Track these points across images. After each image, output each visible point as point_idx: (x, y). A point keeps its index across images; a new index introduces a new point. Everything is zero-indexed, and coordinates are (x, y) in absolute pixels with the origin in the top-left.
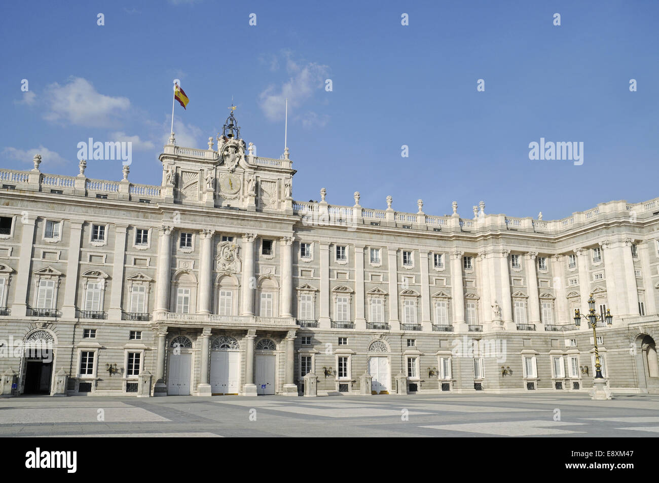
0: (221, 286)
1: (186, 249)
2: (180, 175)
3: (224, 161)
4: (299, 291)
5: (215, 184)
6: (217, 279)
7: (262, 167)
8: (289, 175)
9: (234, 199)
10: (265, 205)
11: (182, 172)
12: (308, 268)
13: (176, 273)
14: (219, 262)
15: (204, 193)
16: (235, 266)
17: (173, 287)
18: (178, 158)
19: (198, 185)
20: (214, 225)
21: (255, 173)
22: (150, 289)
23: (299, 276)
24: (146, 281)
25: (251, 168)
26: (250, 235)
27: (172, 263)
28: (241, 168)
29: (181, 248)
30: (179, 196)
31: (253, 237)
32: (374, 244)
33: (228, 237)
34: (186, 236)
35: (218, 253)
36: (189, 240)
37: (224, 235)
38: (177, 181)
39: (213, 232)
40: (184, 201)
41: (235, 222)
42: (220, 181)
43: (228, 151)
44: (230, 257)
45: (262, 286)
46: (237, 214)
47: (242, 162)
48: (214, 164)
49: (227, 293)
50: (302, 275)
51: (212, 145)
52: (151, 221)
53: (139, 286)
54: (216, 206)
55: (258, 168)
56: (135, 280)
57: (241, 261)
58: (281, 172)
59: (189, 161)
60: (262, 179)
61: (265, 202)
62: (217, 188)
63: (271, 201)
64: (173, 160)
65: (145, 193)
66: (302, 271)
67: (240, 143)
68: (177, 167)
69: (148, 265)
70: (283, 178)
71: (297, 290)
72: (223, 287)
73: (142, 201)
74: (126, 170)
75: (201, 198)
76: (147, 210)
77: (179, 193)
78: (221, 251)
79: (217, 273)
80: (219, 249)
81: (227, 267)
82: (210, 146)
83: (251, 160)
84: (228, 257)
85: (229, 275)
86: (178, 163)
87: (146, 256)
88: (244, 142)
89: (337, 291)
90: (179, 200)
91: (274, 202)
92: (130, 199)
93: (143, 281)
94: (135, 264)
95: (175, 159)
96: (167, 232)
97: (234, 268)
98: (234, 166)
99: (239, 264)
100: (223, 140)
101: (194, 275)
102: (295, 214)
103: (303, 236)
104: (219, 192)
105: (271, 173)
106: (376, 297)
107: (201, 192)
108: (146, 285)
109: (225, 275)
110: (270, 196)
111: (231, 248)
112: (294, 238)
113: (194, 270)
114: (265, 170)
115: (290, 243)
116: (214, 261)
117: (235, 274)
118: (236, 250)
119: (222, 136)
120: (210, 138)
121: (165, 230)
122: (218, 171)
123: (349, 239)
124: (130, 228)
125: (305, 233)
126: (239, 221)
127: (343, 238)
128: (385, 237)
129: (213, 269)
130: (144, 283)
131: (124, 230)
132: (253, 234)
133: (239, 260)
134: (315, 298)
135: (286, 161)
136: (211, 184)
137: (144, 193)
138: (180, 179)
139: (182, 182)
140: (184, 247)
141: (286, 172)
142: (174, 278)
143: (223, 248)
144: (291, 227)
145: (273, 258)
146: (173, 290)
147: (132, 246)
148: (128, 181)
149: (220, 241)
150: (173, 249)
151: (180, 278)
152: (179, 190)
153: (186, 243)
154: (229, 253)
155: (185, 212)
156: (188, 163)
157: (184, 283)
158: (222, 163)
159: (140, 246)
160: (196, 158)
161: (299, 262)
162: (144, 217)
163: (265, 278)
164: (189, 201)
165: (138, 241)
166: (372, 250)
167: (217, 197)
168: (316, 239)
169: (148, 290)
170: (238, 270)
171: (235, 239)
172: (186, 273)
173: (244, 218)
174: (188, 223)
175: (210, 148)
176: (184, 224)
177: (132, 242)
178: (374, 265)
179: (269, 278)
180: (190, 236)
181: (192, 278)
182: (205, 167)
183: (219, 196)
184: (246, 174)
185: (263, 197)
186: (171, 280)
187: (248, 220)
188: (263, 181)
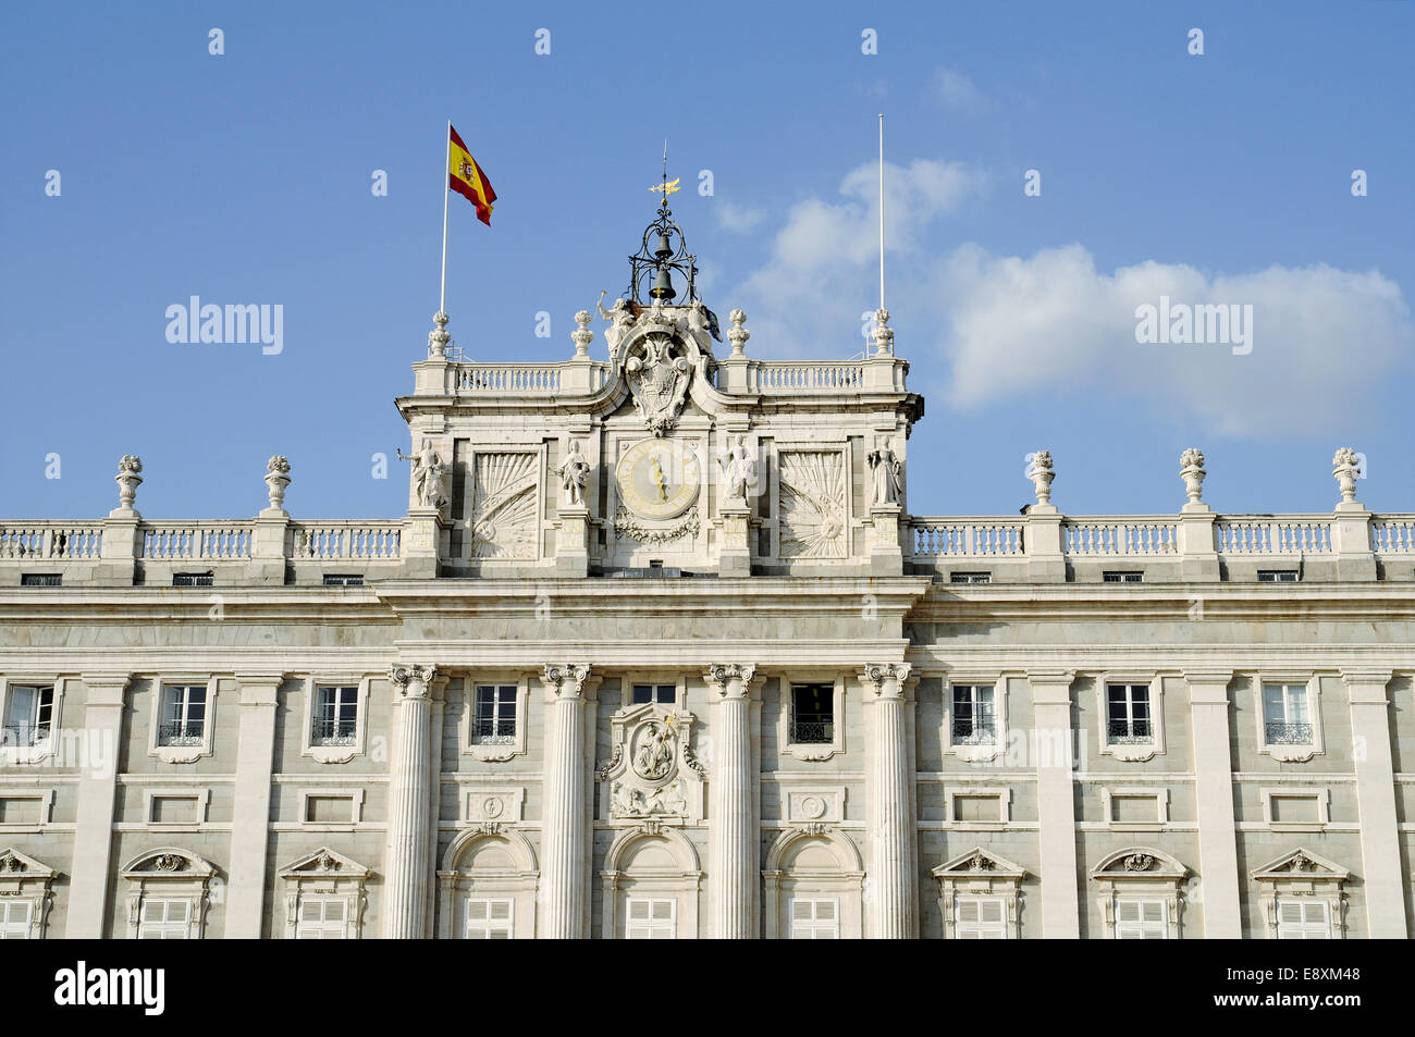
0: (632, 881)
1: (494, 746)
2: (470, 468)
3: (630, 396)
4: (948, 885)
5: (601, 487)
6: (613, 853)
7: (776, 398)
8: (891, 415)
9: (677, 535)
10: (801, 546)
11: (478, 456)
12: (986, 784)
13: (458, 841)
14: (619, 786)
15: (557, 526)
16: (682, 796)
17: (445, 895)
18: (456, 408)
19: (536, 499)
20: (587, 646)
21: (752, 426)
22: (364, 908)
23: (948, 822)
24: (347, 879)
25: (735, 408)
26: (727, 672)
27: (438, 801)
28: (701, 412)
29: (473, 742)
30: (466, 549)
31: (739, 677)
32: (1277, 664)
33: (654, 687)
34: (496, 695)
35: (615, 753)
36: (508, 711)
37: (639, 679)
38: (457, 491)
39: (581, 674)
40: (486, 565)
41: (671, 624)
42: (622, 474)
43: (643, 355)
44: (658, 763)
45: (795, 872)
46: (668, 592)
47: (702, 391)
48: (592, 410)
49: (656, 906)
50: (958, 817)
51: (588, 340)
52: (362, 653)
53: (323, 900)
54: (595, 572)
55: (760, 406)
56: (310, 879)
57: (702, 776)
58: (857, 409)
59: (499, 411)
60: (783, 447)
61: (800, 533)
62: (610, 501)
63: (823, 530)
64: (440, 418)
65: (346, 549)
66: (957, 799)
67: (693, 320)
68: (457, 441)
69: (355, 817)
70: (869, 433)
71: (940, 879)
72: (639, 886)
73: (331, 580)
74: (276, 473)
75: (547, 546)
76: (348, 612)
77: (467, 538)
78: (625, 741)
79: (611, 830)
80: (616, 735)
81: (651, 804)
82: (579, 344)
83: (736, 378)
84: (651, 764)
85: (659, 836)
86: (461, 426)
87: (348, 785)
88: (706, 312)
89: (1112, 874)
90: (466, 565)
91: (835, 533)
92: (290, 576)
93: (338, 880)
94: (310, 817)
95: (447, 411)
96: (415, 689)
97: (678, 808)
98: (671, 412)
99: (695, 787)
100: (622, 316)
101: (525, 846)
102: (911, 569)
103: (956, 657)
104: (618, 515)
105: (819, 417)
106: (1298, 894)
107: (548, 524)
108: (348, 893)
109: (646, 837)
110: (819, 510)
111: (662, 729)
112: (908, 667)
113: (522, 824)
114: (792, 409)
115: (891, 689)
116: (597, 785)
117: (683, 827)
118: (685, 737)
119: (621, 302)
120: (579, 316)
121: (406, 681)
122: (611, 437)
123: (1156, 650)
124: (288, 683)
125: (962, 641)
126: (686, 621)
127: (1128, 651)
128: (1325, 628)
129: (596, 817)
130: (341, 886)
131: (270, 694)
132: (738, 667)
133: (694, 773)
134: (1021, 907)
135: (881, 362)
136: (577, 490)
137: (339, 549)
138: (469, 482)
139: (479, 494)
140: (485, 739)
141: (876, 408)
142: (448, 860)
143: (631, 730)
144: (897, 625)
145: (832, 755)
146: (446, 906)
147: (299, 751)
148: (280, 514)
149: (619, 705)
150: (443, 749)
151: (477, 860)
152: (468, 524)
153: (496, 720)
154: (657, 747)
155: (475, 604)
156: (499, 419)
157: (489, 878)
158: (627, 405)
159: (331, 750)
160: (522, 399)
161: (945, 763)
162: (340, 639)
163: (805, 837)
164: (502, 565)
165: (321, 731)
166: (1271, 687)
167: (610, 536)
168: (1011, 661)
169: (355, 912)
170: (695, 812)
171: (680, 690)
172: (496, 836)
173: (700, 608)
174: (490, 647)
175: (579, 353)
176: (477, 652)
177: (300, 738)
178: (1281, 751)
179: (821, 837)
180: (508, 693)
181: (517, 853)
182: (559, 425)
183: (618, 531)
184: (721, 434)
185: (791, 518)
186: (439, 867)
187: (718, 613)
188: (788, 453)
